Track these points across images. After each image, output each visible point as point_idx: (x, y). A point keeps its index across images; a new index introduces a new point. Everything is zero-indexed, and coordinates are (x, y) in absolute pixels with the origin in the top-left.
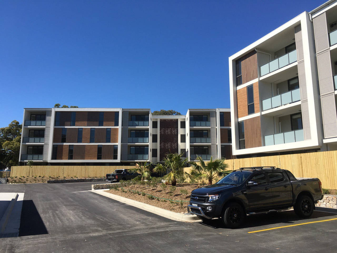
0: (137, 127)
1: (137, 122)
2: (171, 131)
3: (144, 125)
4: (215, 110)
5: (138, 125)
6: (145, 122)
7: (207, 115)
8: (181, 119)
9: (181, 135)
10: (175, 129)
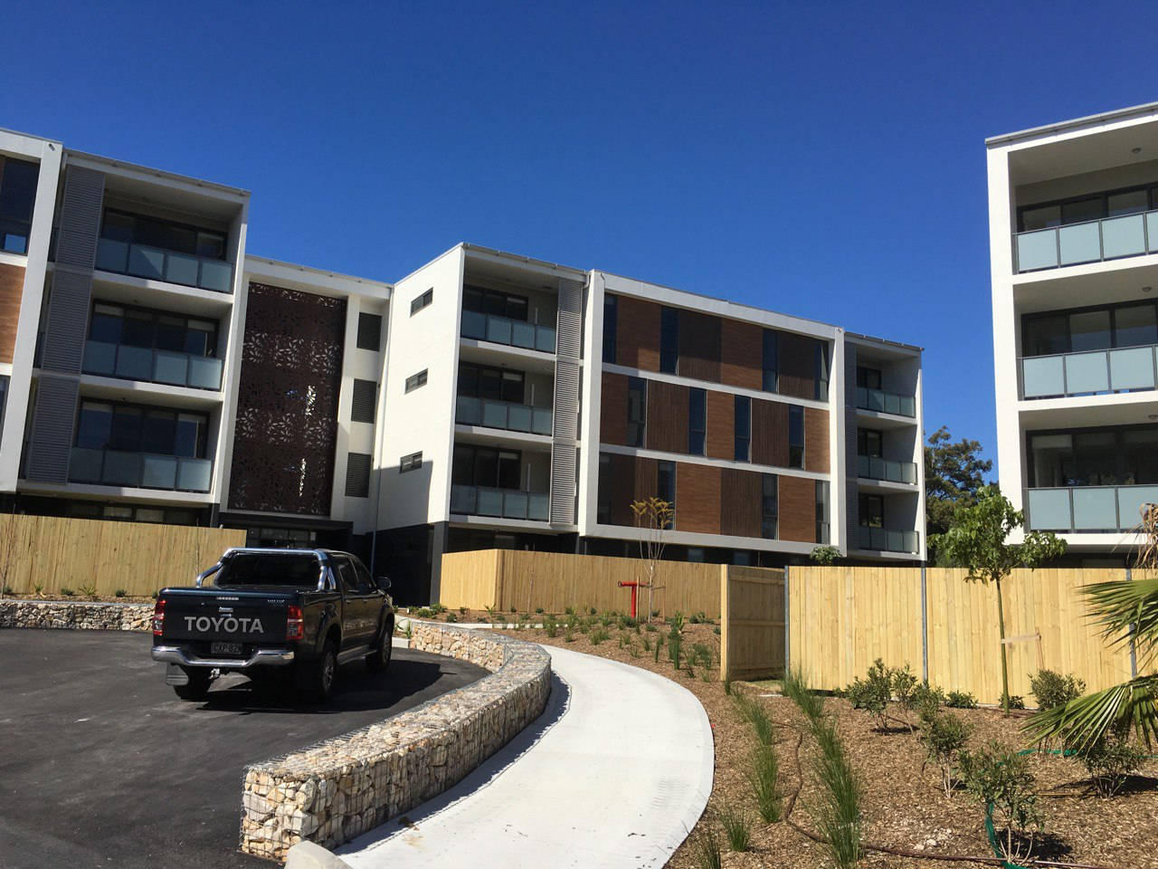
0: (153, 285)
1: (155, 257)
2: (303, 353)
3: (199, 279)
4: (581, 279)
5: (160, 271)
6: (210, 267)
7: (526, 299)
8: (364, 301)
9: (357, 382)
10: (324, 347)
